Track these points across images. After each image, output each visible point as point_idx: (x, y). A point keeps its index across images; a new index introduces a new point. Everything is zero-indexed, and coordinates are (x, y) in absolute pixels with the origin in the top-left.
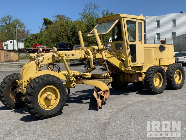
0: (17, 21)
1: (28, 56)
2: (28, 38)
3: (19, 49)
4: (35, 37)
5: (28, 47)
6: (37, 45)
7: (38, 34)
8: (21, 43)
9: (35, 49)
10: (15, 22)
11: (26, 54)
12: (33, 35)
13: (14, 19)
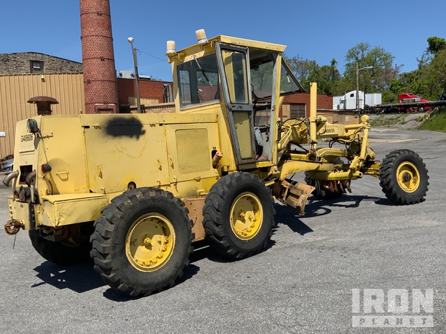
0: (376, 53)
1: (382, 119)
2: (395, 83)
3: (366, 107)
4: (409, 79)
5: (392, 101)
6: (406, 95)
7: (414, 72)
8: (375, 94)
9: (397, 106)
10: (373, 54)
11: (378, 116)
12: (406, 75)
13: (371, 48)
